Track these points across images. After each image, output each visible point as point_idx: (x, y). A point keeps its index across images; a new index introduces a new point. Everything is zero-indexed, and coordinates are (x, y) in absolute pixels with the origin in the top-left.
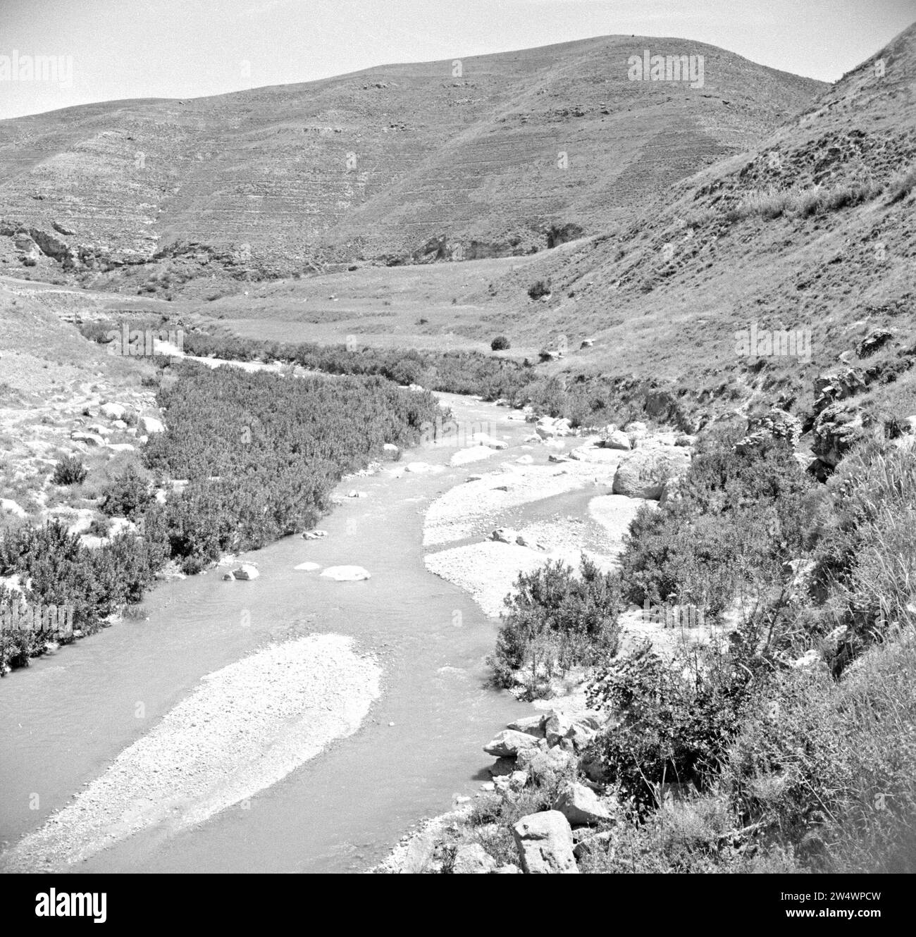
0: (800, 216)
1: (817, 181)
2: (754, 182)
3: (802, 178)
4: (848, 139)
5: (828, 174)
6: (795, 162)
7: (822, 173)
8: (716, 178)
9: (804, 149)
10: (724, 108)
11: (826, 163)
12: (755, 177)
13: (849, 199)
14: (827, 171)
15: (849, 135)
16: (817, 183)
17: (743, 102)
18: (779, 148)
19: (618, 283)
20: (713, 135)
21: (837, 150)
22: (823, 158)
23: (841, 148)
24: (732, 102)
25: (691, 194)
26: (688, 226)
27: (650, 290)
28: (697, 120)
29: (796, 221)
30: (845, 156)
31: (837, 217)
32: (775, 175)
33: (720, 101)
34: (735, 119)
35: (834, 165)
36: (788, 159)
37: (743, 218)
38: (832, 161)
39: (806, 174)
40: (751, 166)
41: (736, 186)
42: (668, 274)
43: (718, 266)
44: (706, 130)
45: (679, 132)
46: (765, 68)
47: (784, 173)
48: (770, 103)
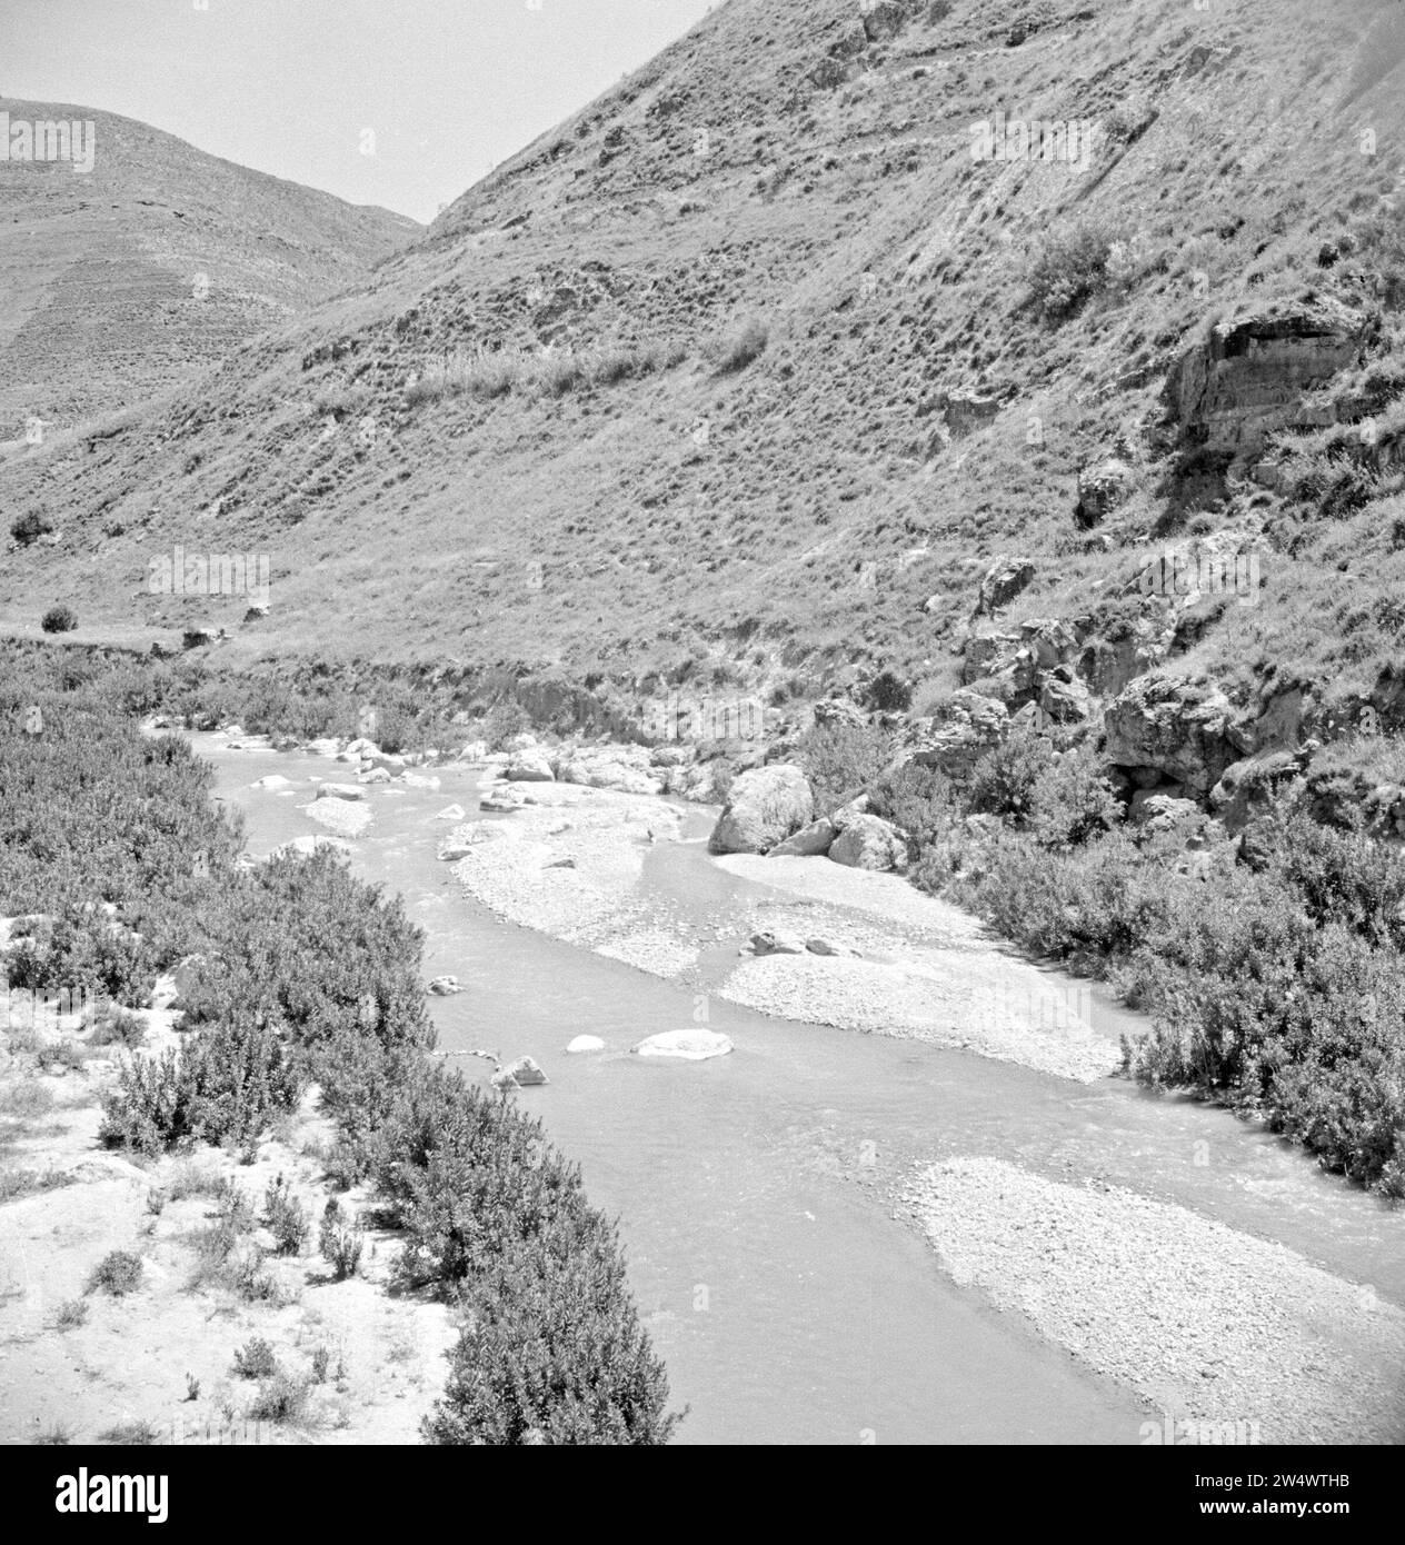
0: (546, 393)
1: (545, 338)
2: (428, 341)
3: (518, 335)
4: (583, 274)
5: (562, 329)
6: (497, 310)
7: (552, 326)
8: (343, 334)
9: (507, 288)
10: (178, 222)
11: (553, 311)
12: (427, 332)
13: (630, 368)
14: (558, 323)
15: (583, 268)
16: (546, 343)
17: (205, 215)
18: (457, 287)
19: (215, 509)
20: (169, 265)
21: (569, 292)
22: (547, 303)
23: (574, 288)
24: (189, 215)
25: (293, 360)
26: (322, 412)
27: (298, 518)
28: (138, 242)
29: (542, 401)
30: (585, 302)
31: (614, 395)
32: (467, 329)
33: (169, 212)
34: (196, 241)
35: (569, 314)
36: (482, 304)
37: (436, 398)
38: (563, 309)
39: (522, 328)
40: (414, 314)
41: (393, 347)
42: (320, 492)
43: (425, 477)
44: (157, 257)
45: (113, 261)
46: (224, 162)
47: (482, 326)
48: (245, 219)
